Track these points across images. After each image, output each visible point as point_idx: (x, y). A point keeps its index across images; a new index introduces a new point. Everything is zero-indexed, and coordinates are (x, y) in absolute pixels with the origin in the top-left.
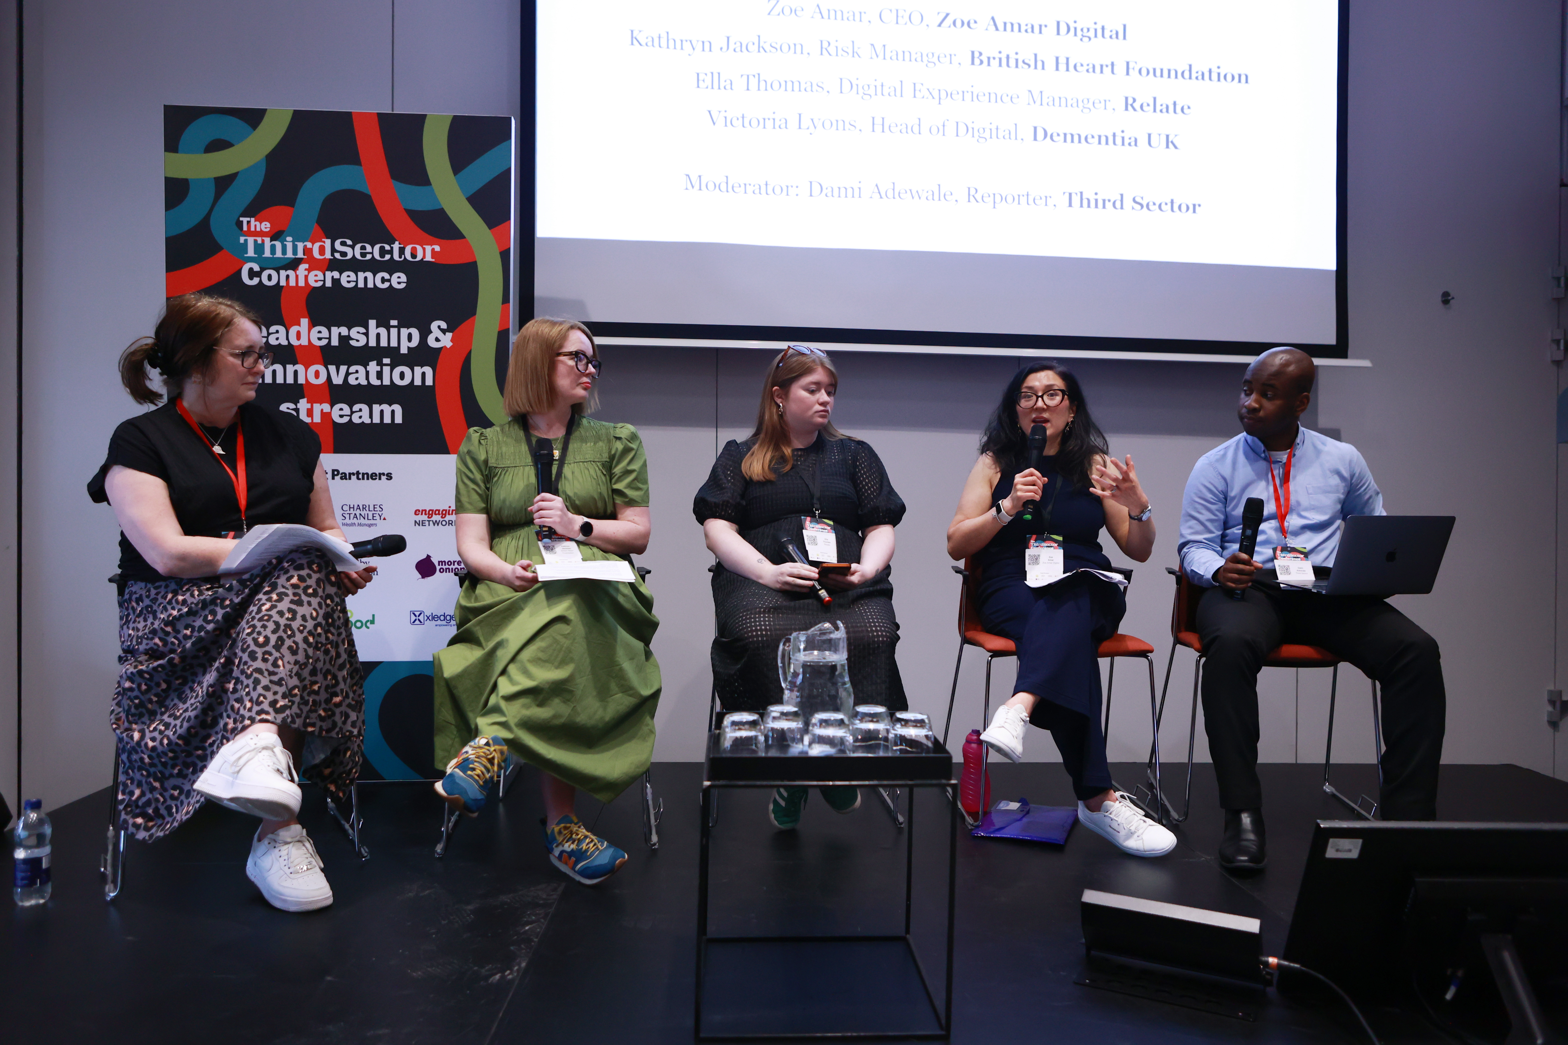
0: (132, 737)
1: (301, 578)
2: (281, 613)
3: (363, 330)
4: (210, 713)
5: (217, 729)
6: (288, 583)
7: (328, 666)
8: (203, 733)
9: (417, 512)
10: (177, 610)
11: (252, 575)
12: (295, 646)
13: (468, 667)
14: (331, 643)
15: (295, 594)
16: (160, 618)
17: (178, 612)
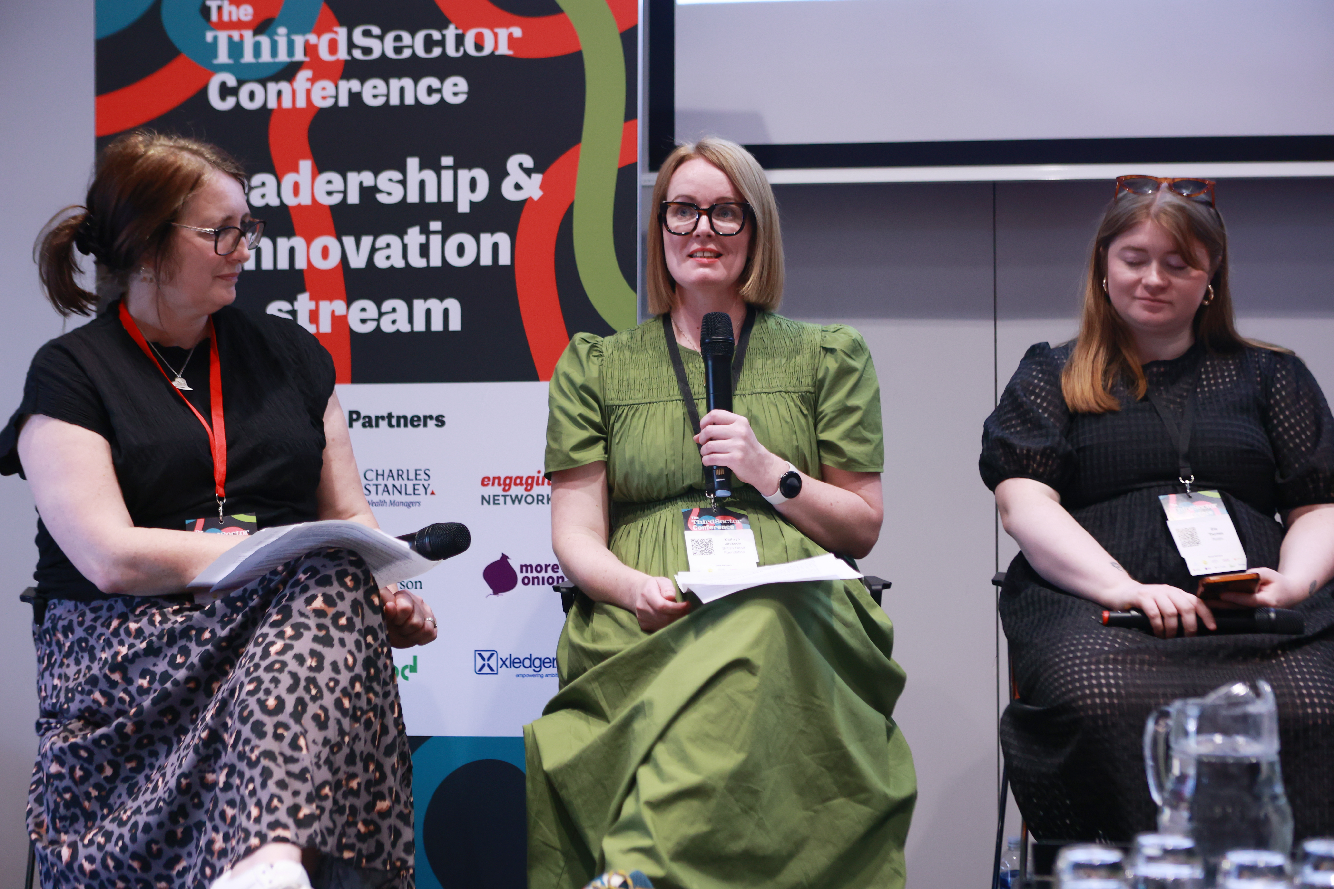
0: (59, 856)
1: (328, 600)
2: (300, 659)
3: (397, 176)
4: (182, 821)
5: (192, 847)
6: (309, 608)
7: (370, 749)
8: (169, 852)
9: (485, 482)
10: (127, 646)
11: (245, 590)
12: (323, 715)
13: (584, 751)
14: (374, 708)
15: (320, 627)
16: (101, 659)
17: (129, 649)
